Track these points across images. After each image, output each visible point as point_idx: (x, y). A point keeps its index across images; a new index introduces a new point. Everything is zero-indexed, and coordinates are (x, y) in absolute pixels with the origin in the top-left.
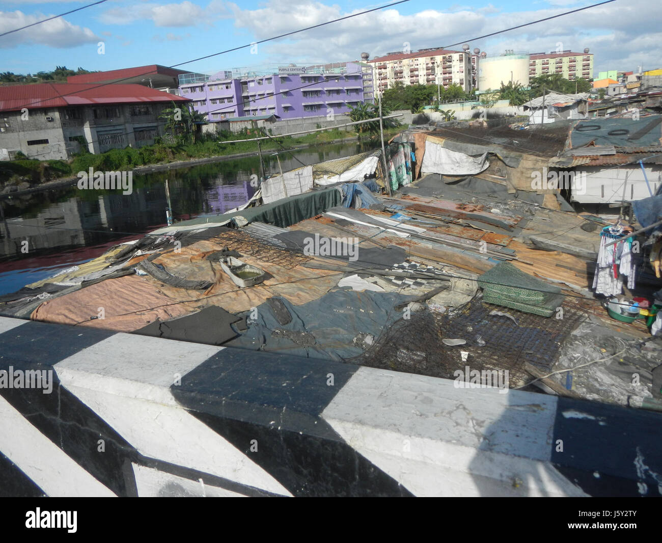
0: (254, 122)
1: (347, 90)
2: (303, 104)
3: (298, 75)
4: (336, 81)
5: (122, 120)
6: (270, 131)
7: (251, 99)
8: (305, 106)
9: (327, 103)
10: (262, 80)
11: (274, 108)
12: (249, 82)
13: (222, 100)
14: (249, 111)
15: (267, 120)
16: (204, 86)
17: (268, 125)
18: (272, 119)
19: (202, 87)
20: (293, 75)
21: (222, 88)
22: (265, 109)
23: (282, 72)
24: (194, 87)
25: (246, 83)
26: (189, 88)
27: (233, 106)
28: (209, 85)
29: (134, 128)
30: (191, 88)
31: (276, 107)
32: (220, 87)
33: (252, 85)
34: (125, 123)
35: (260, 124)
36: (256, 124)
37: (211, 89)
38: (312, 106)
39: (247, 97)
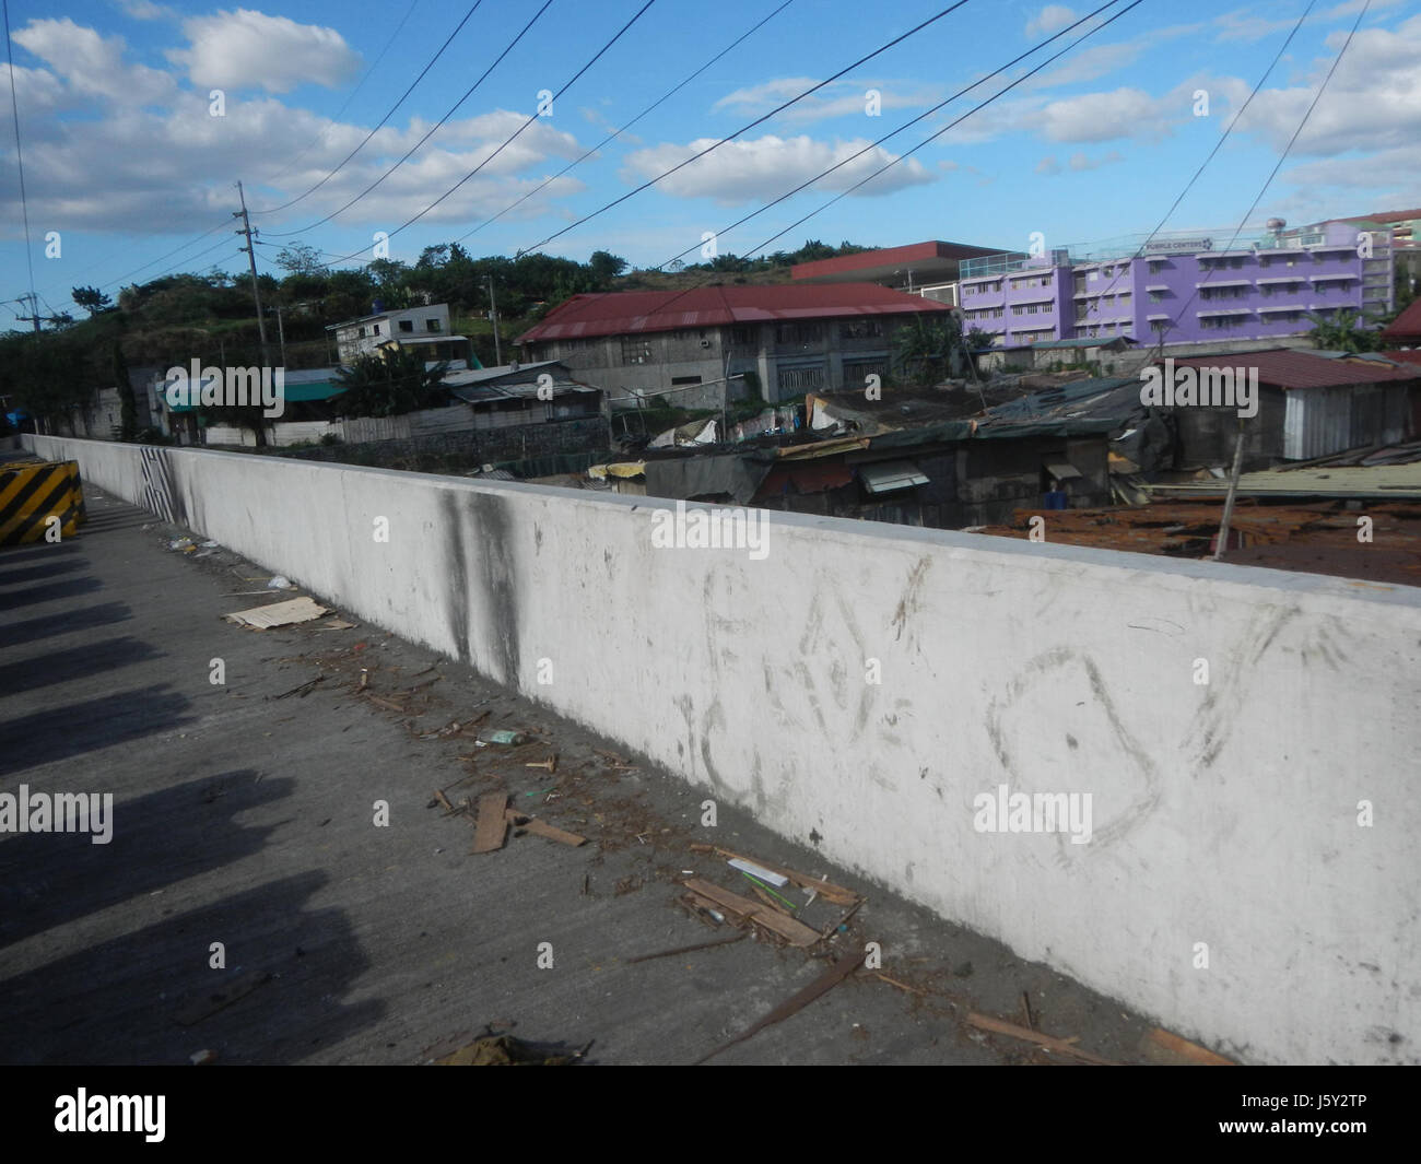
0: (1081, 350)
1: (1318, 283)
2: (1199, 315)
3: (1193, 255)
4: (1290, 264)
5: (824, 345)
6: (1110, 368)
7: (1089, 304)
8: (1205, 319)
9: (1259, 310)
10: (1112, 267)
11: (1129, 323)
12: (1089, 271)
13: (1033, 306)
14: (1084, 327)
15: (1105, 347)
16: (1001, 281)
17: (1107, 358)
18: (1117, 346)
19: (998, 283)
20: (1180, 255)
21: (1034, 285)
22: (1114, 324)
23: (1154, 251)
24: (984, 283)
25: (1082, 274)
26: (974, 284)
27: (1051, 319)
28: (1011, 280)
29: (844, 361)
30: (979, 284)
31: (1134, 320)
32: (1032, 281)
33: (1093, 277)
34: (828, 352)
35: (1091, 354)
36: (1084, 355)
37: (1014, 287)
38: (1220, 320)
39: (1083, 301)
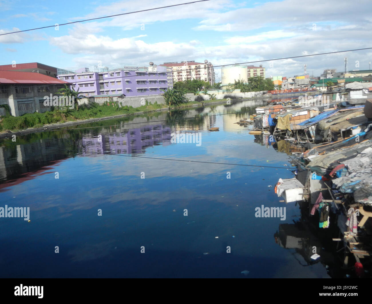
0: (111, 98)
1: (160, 81)
2: (137, 88)
3: (134, 71)
4: (154, 76)
5: (32, 95)
6: (121, 103)
7: (105, 84)
8: (139, 90)
9: (149, 88)
10: (113, 73)
11: (121, 90)
12: (104, 74)
13: (86, 85)
14: (104, 91)
15: (119, 97)
16: (74, 76)
17: (120, 100)
18: (122, 96)
19: (73, 76)
20: (132, 71)
21: (87, 78)
22: (115, 91)
23: (126, 69)
24: (68, 76)
25: (102, 75)
26: (64, 77)
27: (94, 88)
28: (78, 76)
29: (40, 100)
30: (66, 77)
31: (123, 89)
32: (86, 76)
33: (106, 76)
34: (34, 96)
35: (115, 99)
36: (112, 99)
37: (79, 78)
38: (142, 90)
39: (103, 83)
